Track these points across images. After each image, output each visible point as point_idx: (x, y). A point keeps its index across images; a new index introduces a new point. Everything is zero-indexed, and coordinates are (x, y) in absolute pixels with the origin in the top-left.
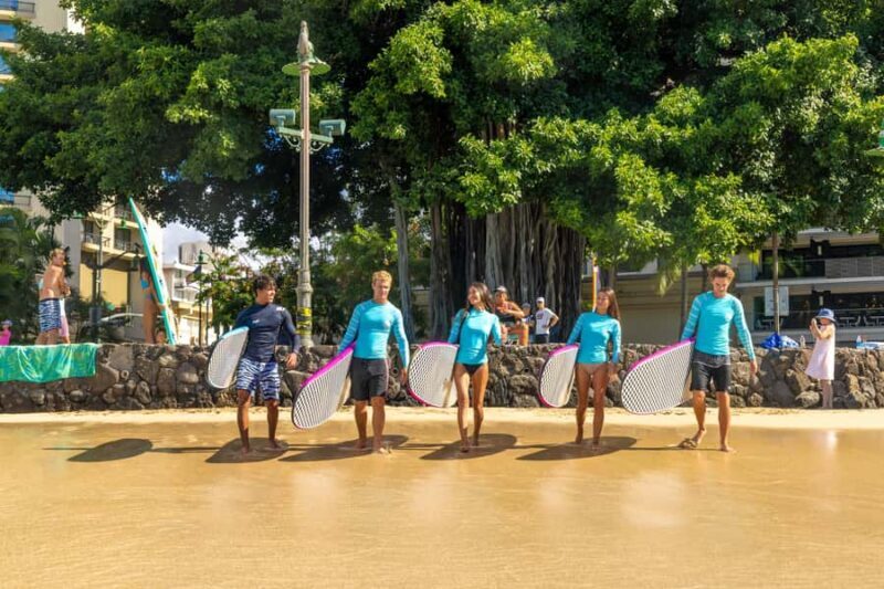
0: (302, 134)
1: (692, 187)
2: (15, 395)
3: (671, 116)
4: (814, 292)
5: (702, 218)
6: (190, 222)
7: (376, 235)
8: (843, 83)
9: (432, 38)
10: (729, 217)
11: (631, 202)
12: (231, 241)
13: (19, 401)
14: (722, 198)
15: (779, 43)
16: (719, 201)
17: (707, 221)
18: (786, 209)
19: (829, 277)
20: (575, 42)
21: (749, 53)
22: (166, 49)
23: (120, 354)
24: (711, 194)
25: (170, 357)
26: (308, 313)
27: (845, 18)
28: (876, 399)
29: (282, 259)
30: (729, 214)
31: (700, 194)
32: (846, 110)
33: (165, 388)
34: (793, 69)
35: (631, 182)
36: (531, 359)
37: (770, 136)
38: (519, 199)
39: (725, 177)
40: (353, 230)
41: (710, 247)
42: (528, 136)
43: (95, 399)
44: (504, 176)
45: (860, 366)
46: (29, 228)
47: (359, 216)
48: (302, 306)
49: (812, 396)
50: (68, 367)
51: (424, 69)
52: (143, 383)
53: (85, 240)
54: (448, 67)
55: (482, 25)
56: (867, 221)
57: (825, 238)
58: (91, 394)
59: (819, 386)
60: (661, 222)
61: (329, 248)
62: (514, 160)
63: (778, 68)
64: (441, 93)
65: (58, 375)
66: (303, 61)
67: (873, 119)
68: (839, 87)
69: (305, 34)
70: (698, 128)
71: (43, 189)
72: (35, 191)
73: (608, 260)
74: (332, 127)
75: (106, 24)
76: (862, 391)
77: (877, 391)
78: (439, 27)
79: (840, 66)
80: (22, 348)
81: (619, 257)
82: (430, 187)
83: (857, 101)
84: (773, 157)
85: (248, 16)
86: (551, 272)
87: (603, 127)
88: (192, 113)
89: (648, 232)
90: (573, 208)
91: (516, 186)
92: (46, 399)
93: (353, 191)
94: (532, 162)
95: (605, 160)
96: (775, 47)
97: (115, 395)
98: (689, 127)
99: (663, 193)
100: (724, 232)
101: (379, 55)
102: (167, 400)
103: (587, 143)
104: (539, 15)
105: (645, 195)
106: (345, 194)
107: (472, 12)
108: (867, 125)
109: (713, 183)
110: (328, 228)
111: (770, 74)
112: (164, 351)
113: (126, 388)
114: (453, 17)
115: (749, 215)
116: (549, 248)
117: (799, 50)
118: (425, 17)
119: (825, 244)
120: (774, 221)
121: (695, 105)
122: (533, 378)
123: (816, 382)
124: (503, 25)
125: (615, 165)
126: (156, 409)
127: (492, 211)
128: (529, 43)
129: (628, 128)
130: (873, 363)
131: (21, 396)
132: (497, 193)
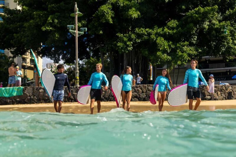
0: (76, 31)
1: (176, 45)
2: (2, 100)
3: (170, 27)
4: (206, 72)
5: (179, 53)
6: (49, 57)
7: (96, 60)
8: (214, 18)
9: (109, 8)
10: (186, 53)
11: (161, 49)
12: (59, 62)
13: (3, 102)
14: (184, 48)
15: (198, 8)
16: (183, 49)
17: (180, 54)
18: (200, 50)
19: (210, 69)
20: (145, 9)
21: (190, 11)
22: (41, 12)
23: (29, 89)
24: (181, 47)
25: (42, 90)
26: (78, 78)
27: (214, 2)
28: (225, 98)
29: (72, 66)
30: (185, 52)
31: (178, 47)
32: (215, 25)
33: (41, 98)
34: (201, 15)
35: (161, 44)
36: (136, 89)
37: (196, 32)
38: (132, 49)
39: (184, 42)
40: (90, 58)
41: (181, 60)
42: (134, 33)
43: (23, 101)
44: (128, 43)
45: (221, 89)
46: (8, 59)
47: (91, 55)
48: (76, 76)
49: (209, 97)
50: (15, 93)
51: (107, 16)
52: (35, 97)
53: (23, 63)
54: (113, 15)
55: (122, 5)
56: (220, 53)
57: (209, 59)
58: (21, 100)
59: (211, 95)
60: (168, 54)
61: (84, 63)
62: (131, 39)
63: (197, 15)
64: (111, 22)
65: (13, 95)
66: (76, 13)
67: (222, 27)
68: (213, 19)
69: (76, 6)
70: (177, 30)
71: (11, 49)
72: (9, 50)
73: (155, 64)
74: (84, 30)
75: (26, 6)
76: (222, 96)
77: (225, 96)
78: (111, 5)
79: (213, 14)
80: (3, 88)
81: (158, 63)
82: (109, 46)
83: (218, 23)
84: (196, 37)
85: (62, 3)
86: (140, 68)
87: (153, 30)
88: (48, 28)
89: (165, 56)
90: (146, 51)
91: (131, 45)
92: (10, 101)
93: (90, 49)
94: (135, 39)
95: (154, 38)
96: (197, 9)
97: (28, 100)
98: (175, 30)
99: (169, 47)
100: (185, 56)
101: (96, 13)
102: (42, 101)
103: (149, 34)
104: (136, 2)
105: (164, 47)
106: (88, 49)
107: (119, 1)
108: (220, 29)
109: (182, 44)
110: (84, 58)
111: (195, 16)
112: (40, 88)
113: (31, 98)
114: (115, 3)
115: (191, 52)
116: (140, 62)
117: (203, 10)
118: (107, 3)
119: (209, 60)
120: (197, 53)
121: (176, 24)
122: (137, 94)
123: (210, 93)
124: (127, 5)
125: (157, 40)
126: (39, 103)
127: (125, 52)
128: (134, 9)
129: (160, 30)
130: (224, 88)
131: (3, 101)
132: (126, 48)
